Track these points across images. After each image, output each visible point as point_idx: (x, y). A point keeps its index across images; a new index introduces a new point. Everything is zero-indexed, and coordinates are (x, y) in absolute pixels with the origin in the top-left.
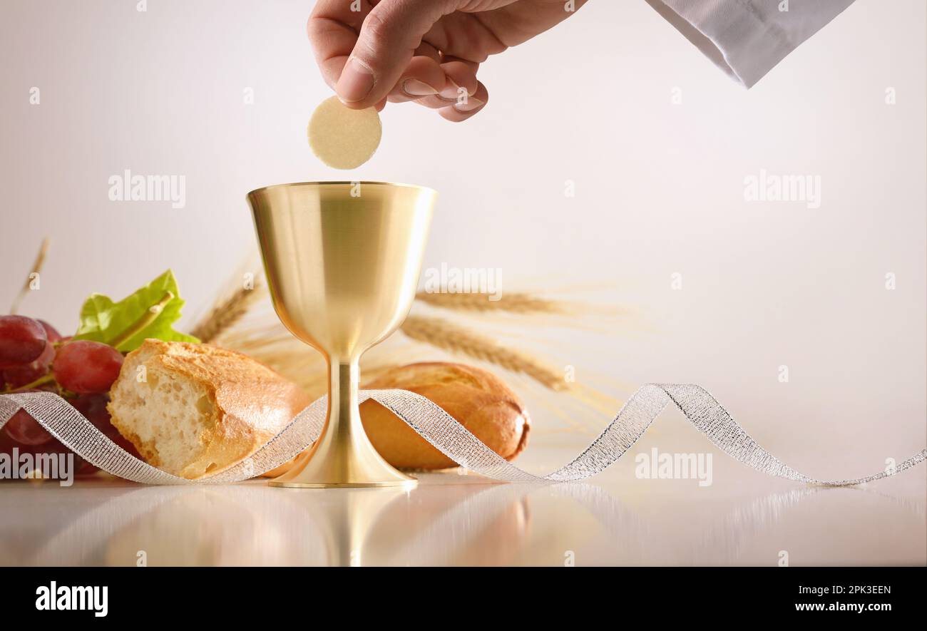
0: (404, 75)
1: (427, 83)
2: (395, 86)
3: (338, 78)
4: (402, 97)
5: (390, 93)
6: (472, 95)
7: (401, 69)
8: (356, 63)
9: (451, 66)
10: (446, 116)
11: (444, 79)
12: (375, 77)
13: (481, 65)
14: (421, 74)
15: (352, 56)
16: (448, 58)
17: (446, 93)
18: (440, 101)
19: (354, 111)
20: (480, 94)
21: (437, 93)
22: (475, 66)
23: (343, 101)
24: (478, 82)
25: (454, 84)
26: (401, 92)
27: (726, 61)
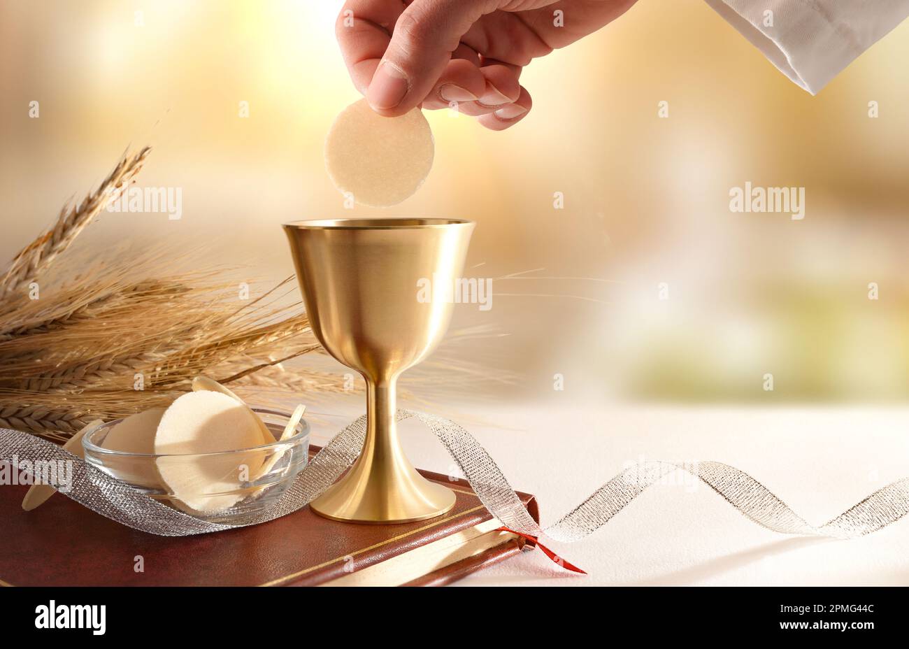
0: (440, 80)
1: (466, 89)
2: (431, 91)
3: (369, 83)
4: (438, 103)
5: (426, 99)
6: (515, 100)
7: (438, 73)
8: (389, 67)
9: (491, 70)
10: (486, 124)
11: (483, 83)
12: (409, 81)
13: (524, 68)
14: (459, 79)
15: (384, 59)
16: (488, 61)
17: (488, 99)
18: (480, 107)
19: (387, 119)
20: (524, 100)
21: (476, 99)
22: (517, 69)
23: (375, 108)
24: (521, 86)
25: (496, 90)
26: (437, 98)
27: (791, 65)
